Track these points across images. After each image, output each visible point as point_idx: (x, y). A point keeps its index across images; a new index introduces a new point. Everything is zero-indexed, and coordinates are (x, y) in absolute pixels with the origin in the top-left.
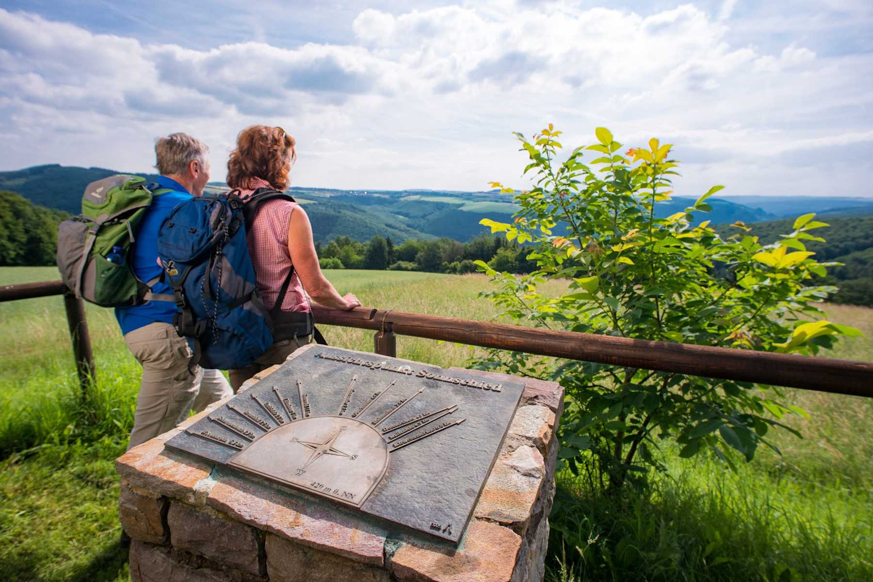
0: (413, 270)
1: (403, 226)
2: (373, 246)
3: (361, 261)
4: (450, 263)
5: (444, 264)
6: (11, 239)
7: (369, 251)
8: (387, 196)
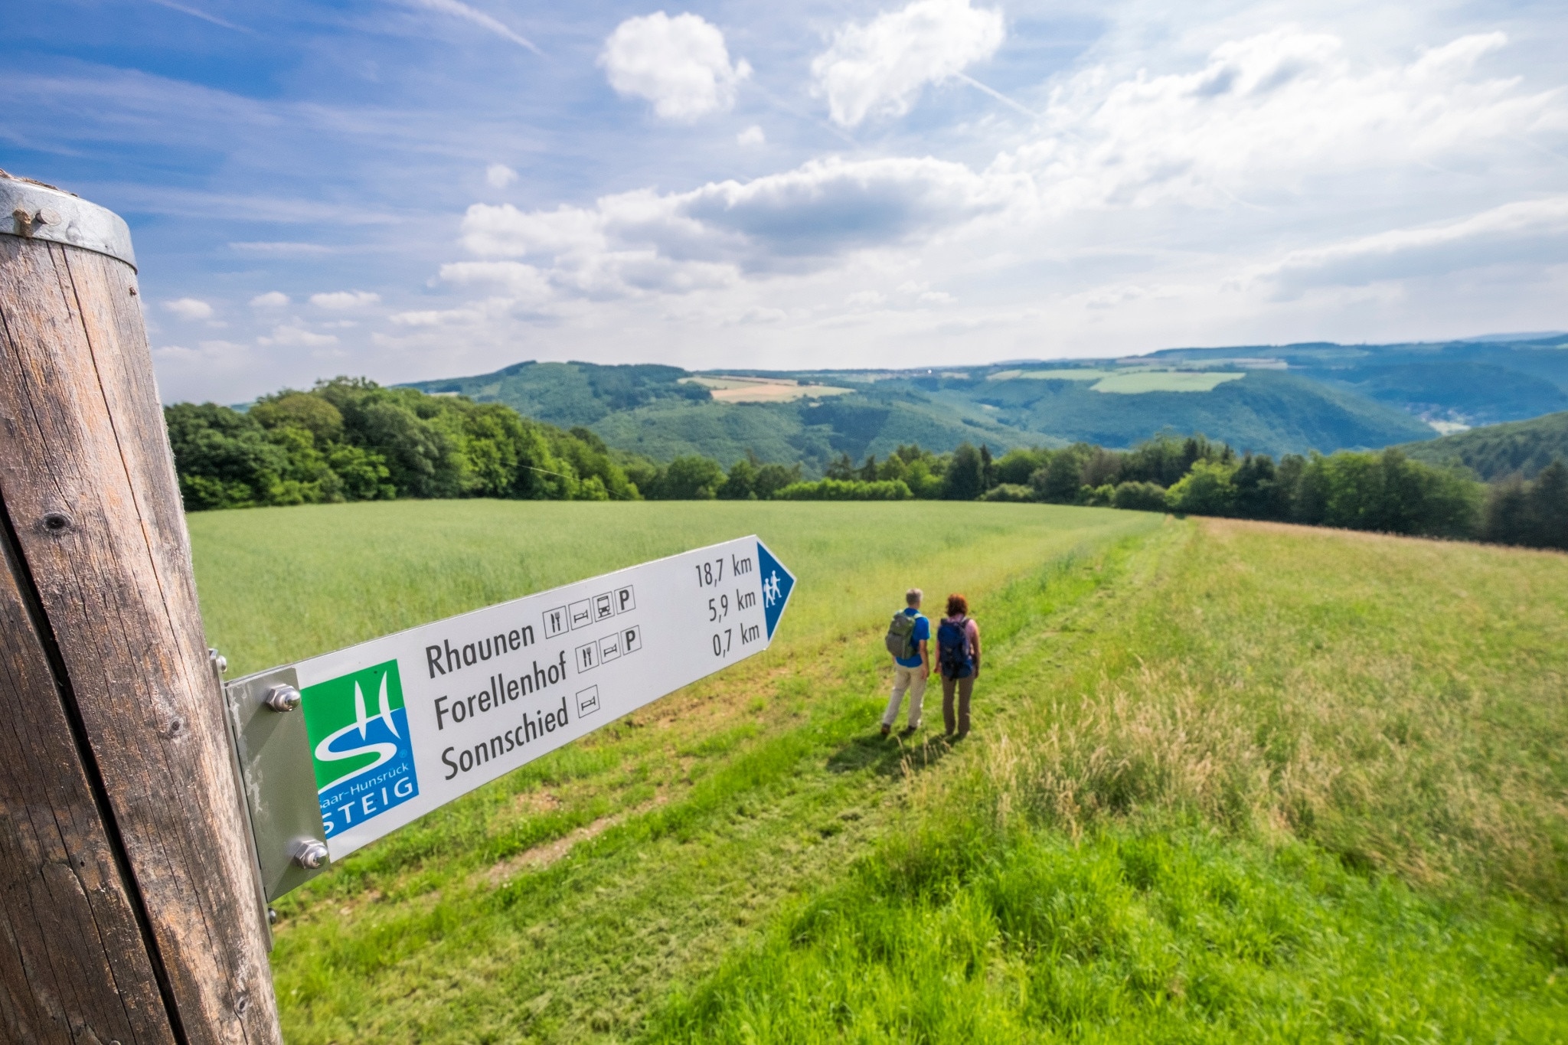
0: (1026, 499)
1: (993, 422)
2: (958, 460)
3: (938, 485)
4: (1095, 486)
5: (1083, 488)
6: (504, 464)
7: (951, 467)
8: (964, 376)
